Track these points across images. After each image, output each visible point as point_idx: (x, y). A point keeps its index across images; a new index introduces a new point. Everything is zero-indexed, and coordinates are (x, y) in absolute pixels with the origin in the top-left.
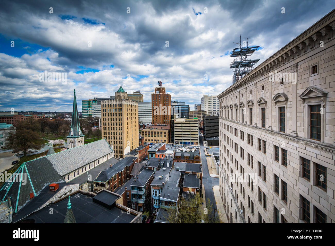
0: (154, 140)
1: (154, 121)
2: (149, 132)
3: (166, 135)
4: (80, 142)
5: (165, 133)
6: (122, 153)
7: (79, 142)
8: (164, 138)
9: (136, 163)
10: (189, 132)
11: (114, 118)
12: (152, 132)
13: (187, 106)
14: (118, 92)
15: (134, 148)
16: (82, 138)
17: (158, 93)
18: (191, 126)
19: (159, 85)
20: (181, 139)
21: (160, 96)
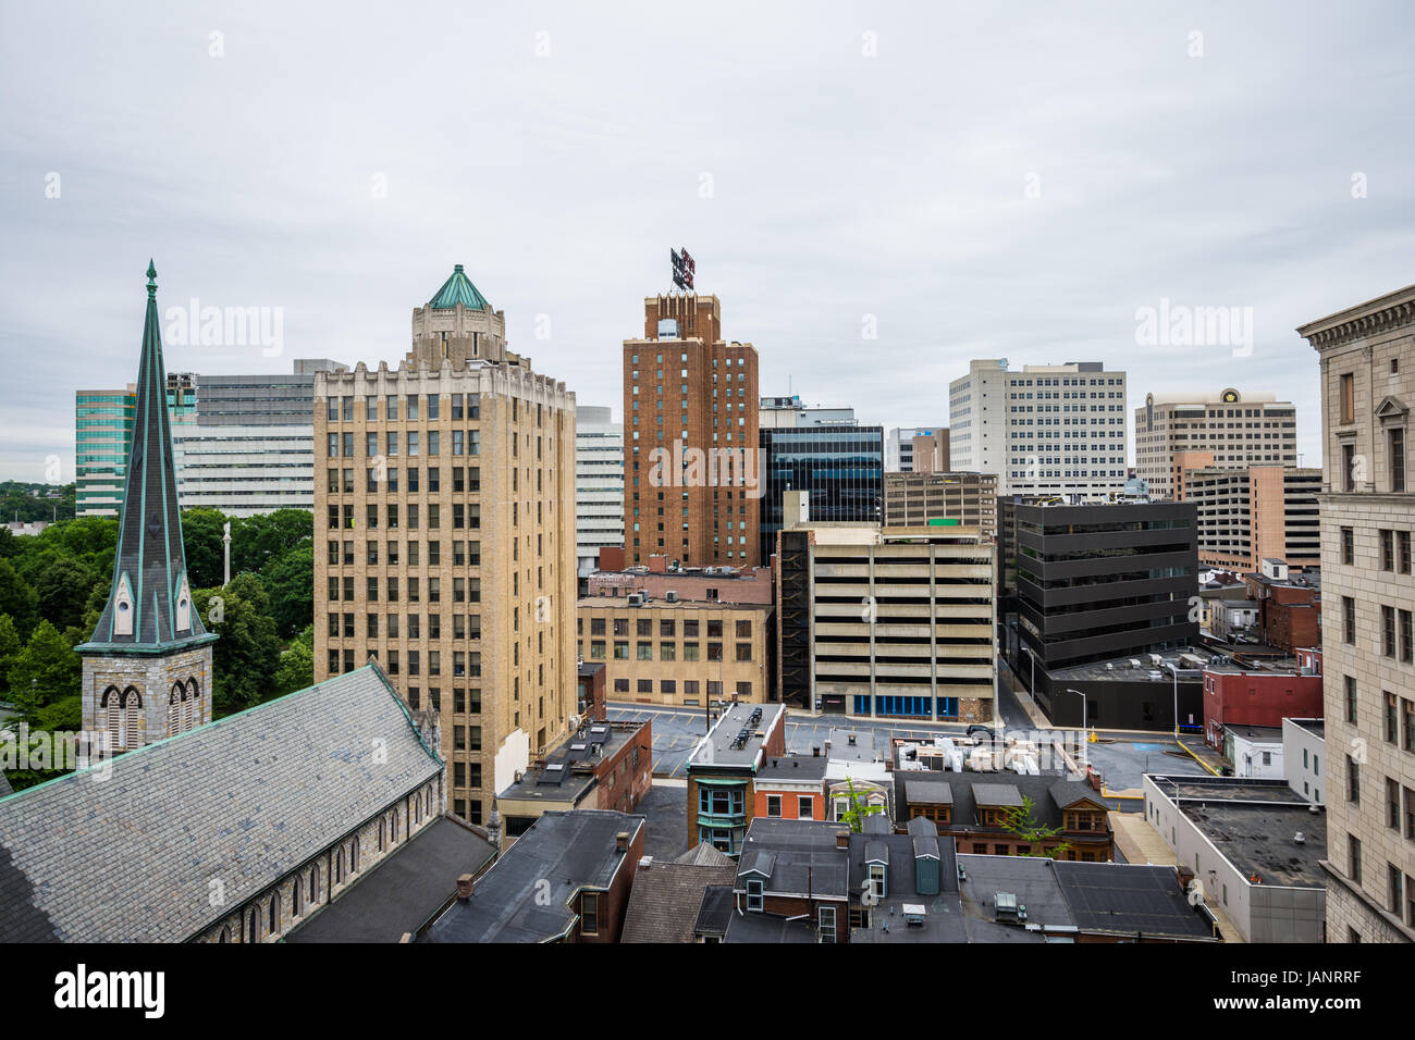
0: (657, 687)
1: (643, 541)
2: (621, 625)
3: (748, 646)
4: (183, 690)
5: (744, 628)
6: (476, 782)
7: (178, 692)
8: (730, 672)
9: (645, 861)
10: (926, 621)
11: (413, 508)
12: (644, 627)
13: (875, 437)
14: (436, 305)
15: (554, 743)
16: (198, 655)
17: (675, 339)
18: (939, 581)
19: (679, 281)
20: (866, 679)
21: (684, 357)
